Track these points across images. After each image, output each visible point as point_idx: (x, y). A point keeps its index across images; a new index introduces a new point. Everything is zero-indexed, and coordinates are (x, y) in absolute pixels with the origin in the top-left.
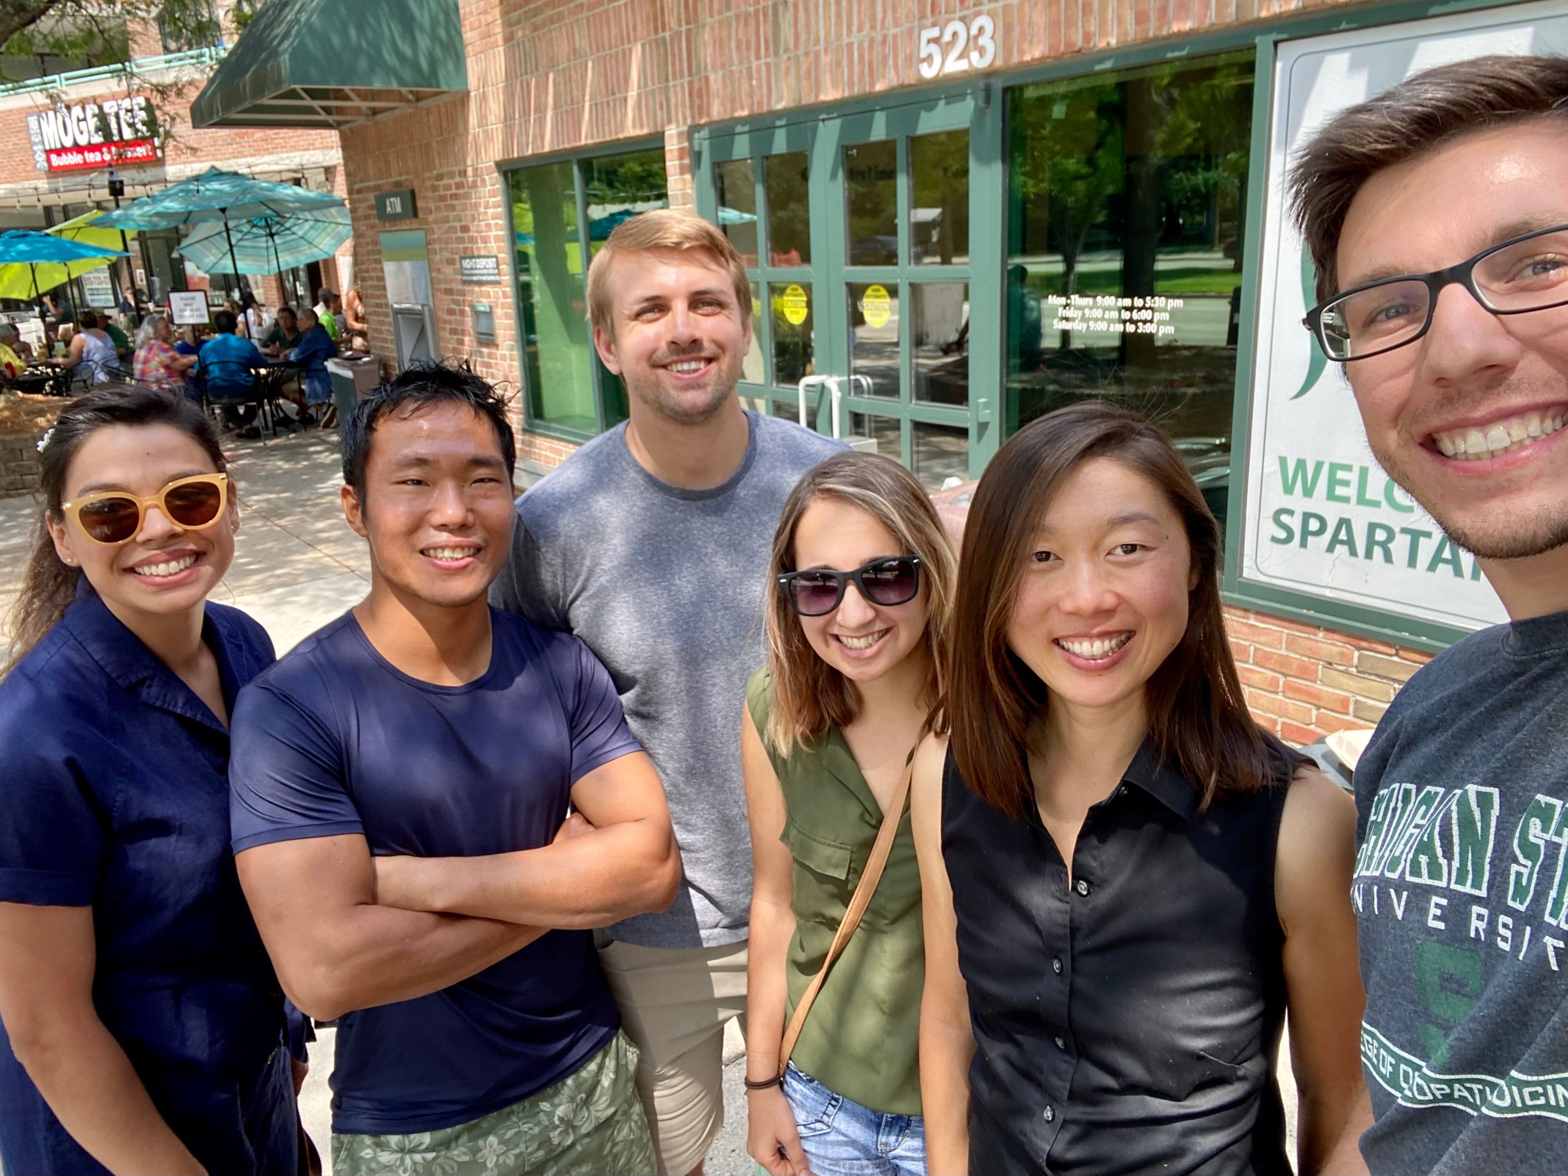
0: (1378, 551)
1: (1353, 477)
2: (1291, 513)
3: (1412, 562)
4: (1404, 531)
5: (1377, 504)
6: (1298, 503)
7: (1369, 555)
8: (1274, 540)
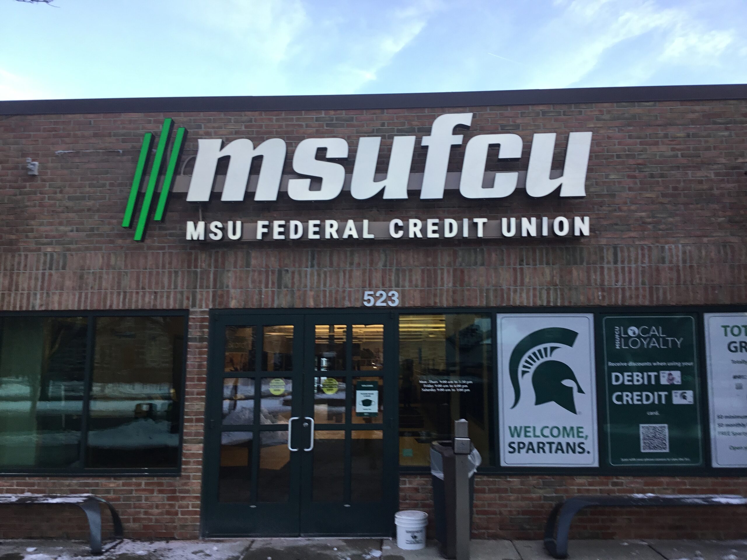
0: (541, 450)
1: (531, 430)
2: (514, 443)
3: (551, 452)
4: (548, 443)
5: (538, 437)
6: (516, 439)
7: (539, 452)
8: (510, 452)
